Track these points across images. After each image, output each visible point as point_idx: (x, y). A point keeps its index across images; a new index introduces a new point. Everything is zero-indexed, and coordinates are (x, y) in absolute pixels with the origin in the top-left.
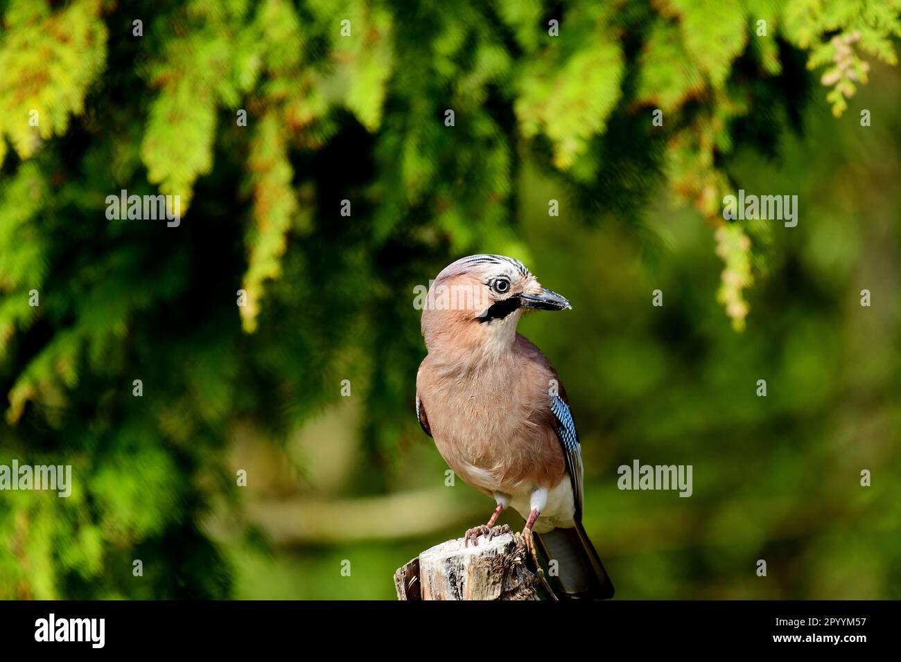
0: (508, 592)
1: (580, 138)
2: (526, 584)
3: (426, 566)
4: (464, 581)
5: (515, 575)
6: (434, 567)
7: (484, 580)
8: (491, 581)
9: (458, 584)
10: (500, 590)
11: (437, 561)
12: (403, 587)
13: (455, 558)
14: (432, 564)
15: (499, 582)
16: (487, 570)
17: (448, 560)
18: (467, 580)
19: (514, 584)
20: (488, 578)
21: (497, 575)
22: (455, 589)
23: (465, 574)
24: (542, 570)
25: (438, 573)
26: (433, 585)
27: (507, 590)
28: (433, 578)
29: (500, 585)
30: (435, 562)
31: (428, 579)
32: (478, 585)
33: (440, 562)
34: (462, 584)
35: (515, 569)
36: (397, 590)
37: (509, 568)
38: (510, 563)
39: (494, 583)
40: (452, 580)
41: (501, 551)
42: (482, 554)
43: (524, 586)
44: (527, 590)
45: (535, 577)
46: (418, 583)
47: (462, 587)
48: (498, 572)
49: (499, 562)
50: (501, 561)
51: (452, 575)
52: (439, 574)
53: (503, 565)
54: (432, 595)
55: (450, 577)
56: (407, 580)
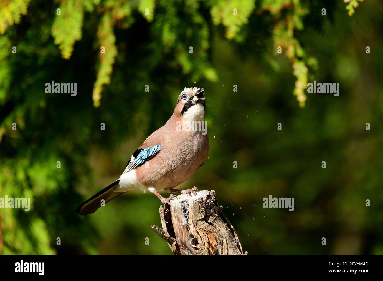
0: (208, 215)
1: (237, 25)
2: (215, 212)
3: (173, 205)
4: (189, 211)
5: (211, 208)
6: (176, 205)
7: (198, 211)
8: (201, 211)
9: (187, 212)
10: (204, 215)
11: (178, 203)
12: (163, 214)
13: (185, 201)
14: (175, 204)
15: (204, 211)
16: (199, 206)
17: (182, 202)
18: (190, 211)
19: (210, 212)
20: (199, 210)
21: (203, 208)
22: (185, 214)
23: (189, 208)
24: (222, 206)
25: (178, 207)
26: (176, 212)
27: (207, 215)
28: (176, 210)
29: (204, 213)
30: (177, 203)
31: (174, 210)
32: (195, 213)
33: (179, 203)
35: (211, 206)
36: (160, 215)
37: (208, 206)
38: (209, 203)
40: (184, 210)
41: (205, 198)
42: (197, 200)
43: (214, 213)
44: (216, 215)
45: (219, 209)
46: (169, 212)
47: (188, 214)
49: (204, 203)
51: (184, 209)
52: (178, 208)
53: (205, 204)
54: (175, 217)
56: (164, 211)
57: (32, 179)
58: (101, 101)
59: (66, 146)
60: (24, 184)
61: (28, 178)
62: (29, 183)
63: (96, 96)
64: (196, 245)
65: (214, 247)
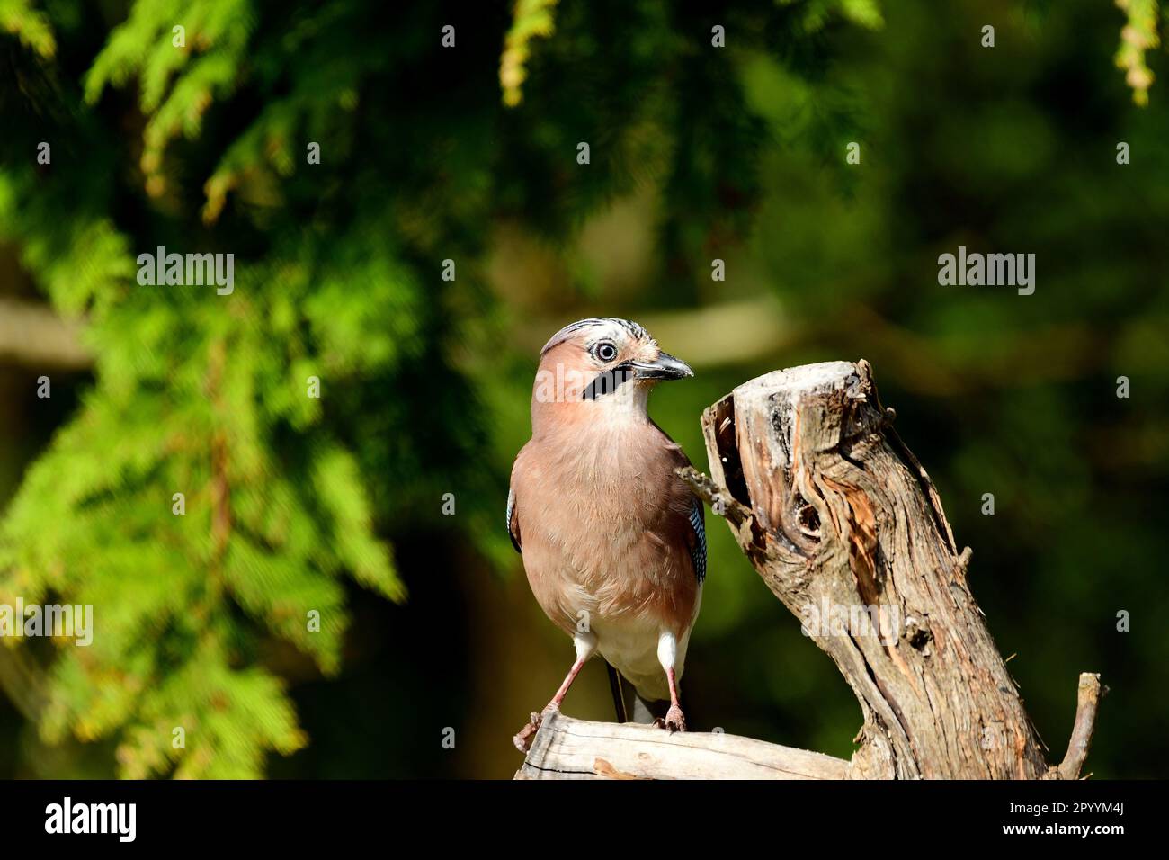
0: (849, 438)
2: (872, 428)
3: (742, 405)
4: (792, 424)
5: (857, 417)
6: (754, 406)
7: (818, 423)
8: (827, 424)
9: (784, 428)
10: (838, 436)
11: (757, 398)
12: (712, 432)
13: (779, 394)
14: (750, 402)
15: (837, 426)
16: (821, 410)
17: (771, 397)
18: (795, 424)
19: (857, 427)
20: (823, 421)
21: (835, 417)
22: (780, 434)
23: (792, 415)
24: (892, 410)
25: (758, 413)
26: (752, 429)
27: (847, 435)
28: (752, 420)
29: (838, 429)
30: (753, 399)
31: (745, 421)
32: (809, 429)
33: (760, 399)
34: (789, 427)
35: (858, 409)
36: (705, 436)
37: (850, 407)
38: (852, 400)
39: (831, 427)
40: (776, 422)
41: (840, 386)
42: (816, 389)
43: (869, 430)
44: (873, 436)
45: (885, 418)
46: (731, 428)
47: (789, 432)
48: (835, 413)
49: (838, 399)
50: (840, 398)
51: (776, 417)
52: (759, 416)
53: (842, 402)
54: (750, 443)
55: (774, 420)
56: (718, 423)
57: (315, 330)
58: (525, 87)
59: (420, 227)
60: (295, 345)
61: (304, 325)
62: (309, 341)
63: (511, 74)
64: (812, 528)
65: (868, 533)
